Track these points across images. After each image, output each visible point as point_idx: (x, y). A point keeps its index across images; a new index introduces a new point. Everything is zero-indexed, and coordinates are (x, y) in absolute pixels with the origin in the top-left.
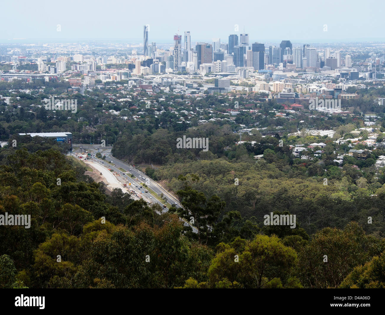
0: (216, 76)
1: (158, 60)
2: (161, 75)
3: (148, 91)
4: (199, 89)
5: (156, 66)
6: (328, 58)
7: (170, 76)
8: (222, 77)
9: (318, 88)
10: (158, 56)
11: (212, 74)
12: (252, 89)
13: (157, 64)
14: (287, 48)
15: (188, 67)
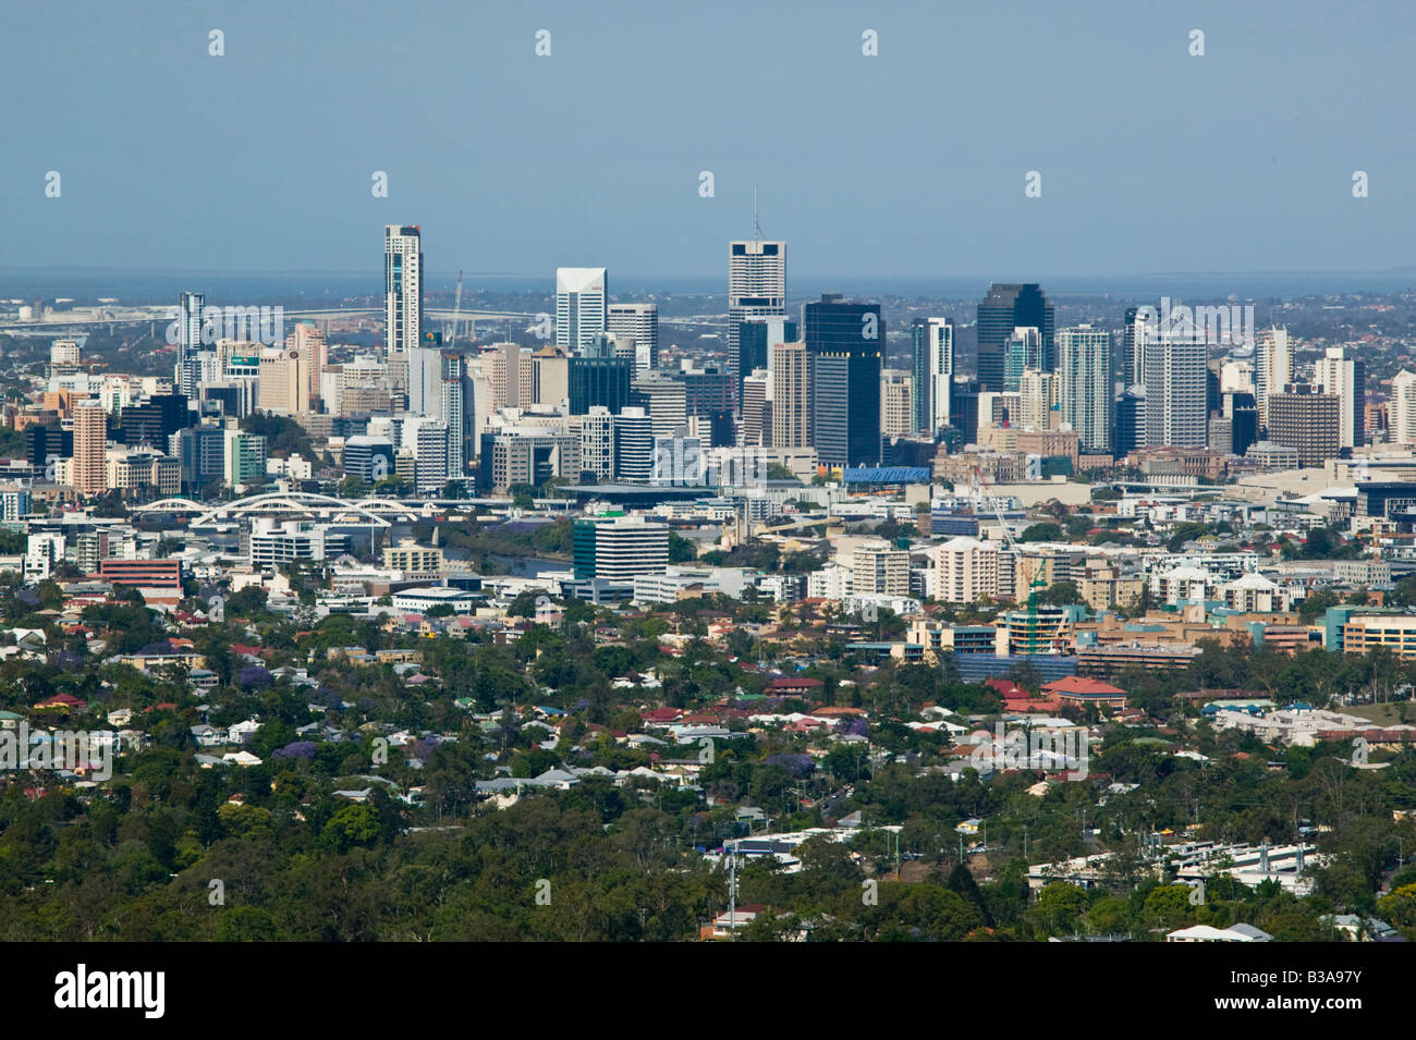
0: (580, 506)
1: (219, 405)
2: (236, 497)
3: (155, 600)
4: (473, 585)
5: (205, 440)
6: (1280, 390)
7: (296, 506)
8: (619, 507)
9: (1217, 577)
10: (220, 381)
11: (559, 494)
12: (804, 584)
13: (218, 433)
14: (1021, 332)
15: (410, 446)
